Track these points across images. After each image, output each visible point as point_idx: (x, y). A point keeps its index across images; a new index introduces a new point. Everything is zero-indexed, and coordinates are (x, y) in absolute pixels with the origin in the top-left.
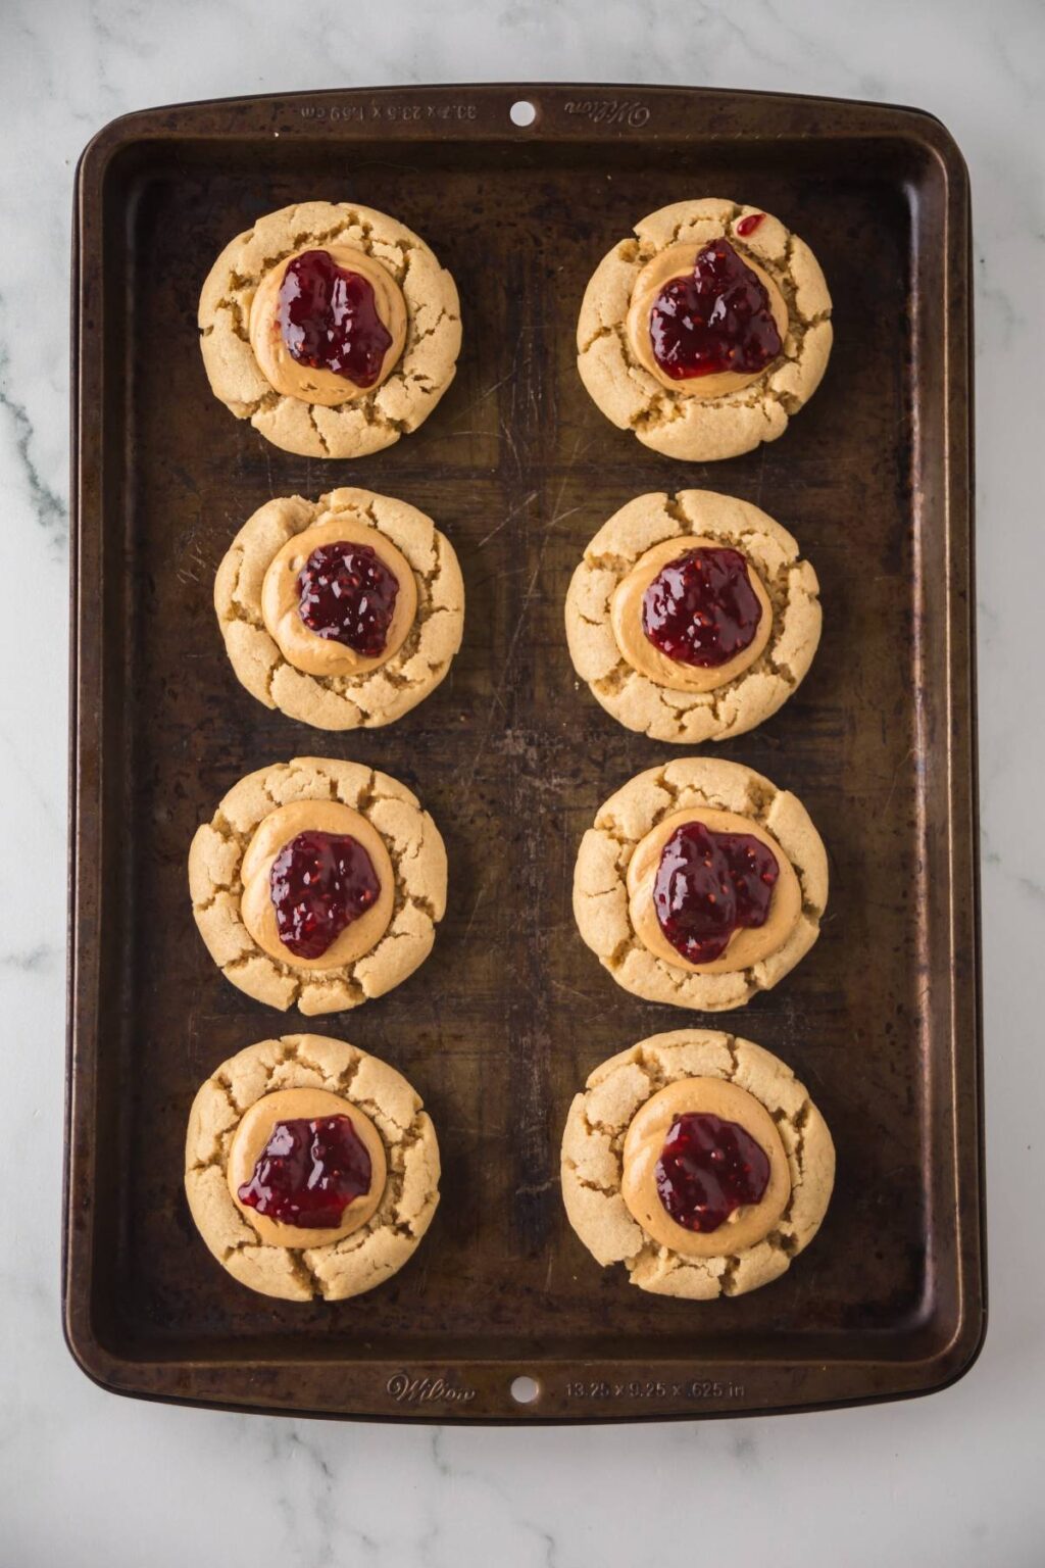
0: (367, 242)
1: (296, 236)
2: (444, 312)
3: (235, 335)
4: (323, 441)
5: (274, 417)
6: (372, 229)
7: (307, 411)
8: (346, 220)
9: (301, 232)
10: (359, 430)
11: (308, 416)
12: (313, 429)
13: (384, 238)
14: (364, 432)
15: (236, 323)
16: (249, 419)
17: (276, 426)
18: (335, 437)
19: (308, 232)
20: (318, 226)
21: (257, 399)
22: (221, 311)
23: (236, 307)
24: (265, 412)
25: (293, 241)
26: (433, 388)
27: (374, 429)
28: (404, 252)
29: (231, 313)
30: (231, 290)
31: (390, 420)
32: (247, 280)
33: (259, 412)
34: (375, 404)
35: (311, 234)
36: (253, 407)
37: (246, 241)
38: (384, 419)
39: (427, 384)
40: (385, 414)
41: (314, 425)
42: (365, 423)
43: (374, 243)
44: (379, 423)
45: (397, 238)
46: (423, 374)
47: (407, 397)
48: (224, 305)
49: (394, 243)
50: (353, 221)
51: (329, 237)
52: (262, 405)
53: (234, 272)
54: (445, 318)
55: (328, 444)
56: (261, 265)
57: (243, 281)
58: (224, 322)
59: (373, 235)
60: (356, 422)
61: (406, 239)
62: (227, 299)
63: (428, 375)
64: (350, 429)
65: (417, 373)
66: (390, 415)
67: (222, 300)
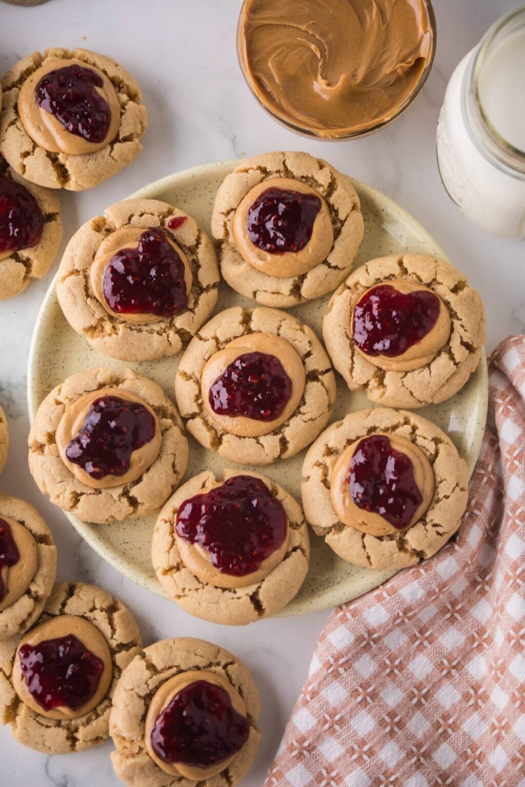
0: (414, 436)
1: (369, 427)
2: (457, 485)
3: (322, 484)
4: (368, 558)
5: (339, 539)
6: (417, 428)
7: (360, 537)
8: (402, 421)
9: (373, 425)
10: (392, 554)
11: (361, 541)
12: (363, 549)
13: (425, 435)
14: (395, 556)
15: (324, 477)
16: (324, 537)
17: (340, 544)
18: (376, 556)
19: (377, 426)
20: (384, 423)
21: (330, 526)
22: (316, 468)
23: (325, 468)
24: (334, 534)
25: (366, 430)
26: (444, 533)
27: (402, 554)
28: (436, 444)
29: (322, 470)
30: (324, 456)
31: (414, 550)
32: (335, 451)
33: (331, 534)
34: (405, 538)
35: (379, 427)
36: (328, 530)
37: (338, 427)
38: (410, 549)
39: (441, 530)
40: (411, 545)
41: (364, 547)
42: (397, 550)
43: (418, 437)
44: (406, 551)
45: (433, 435)
46: (438, 523)
47: (426, 536)
48: (319, 464)
49: (430, 439)
50: (407, 422)
51: (390, 430)
52: (333, 530)
53: (327, 445)
54: (458, 489)
55: (371, 560)
56: (345, 443)
57: (332, 450)
58: (317, 475)
59: (417, 432)
60: (391, 548)
61: (439, 437)
62: (321, 461)
63: (441, 524)
64: (387, 553)
65: (435, 522)
66: (414, 547)
67: (318, 461)
